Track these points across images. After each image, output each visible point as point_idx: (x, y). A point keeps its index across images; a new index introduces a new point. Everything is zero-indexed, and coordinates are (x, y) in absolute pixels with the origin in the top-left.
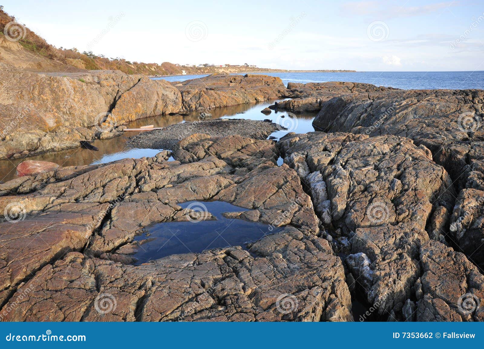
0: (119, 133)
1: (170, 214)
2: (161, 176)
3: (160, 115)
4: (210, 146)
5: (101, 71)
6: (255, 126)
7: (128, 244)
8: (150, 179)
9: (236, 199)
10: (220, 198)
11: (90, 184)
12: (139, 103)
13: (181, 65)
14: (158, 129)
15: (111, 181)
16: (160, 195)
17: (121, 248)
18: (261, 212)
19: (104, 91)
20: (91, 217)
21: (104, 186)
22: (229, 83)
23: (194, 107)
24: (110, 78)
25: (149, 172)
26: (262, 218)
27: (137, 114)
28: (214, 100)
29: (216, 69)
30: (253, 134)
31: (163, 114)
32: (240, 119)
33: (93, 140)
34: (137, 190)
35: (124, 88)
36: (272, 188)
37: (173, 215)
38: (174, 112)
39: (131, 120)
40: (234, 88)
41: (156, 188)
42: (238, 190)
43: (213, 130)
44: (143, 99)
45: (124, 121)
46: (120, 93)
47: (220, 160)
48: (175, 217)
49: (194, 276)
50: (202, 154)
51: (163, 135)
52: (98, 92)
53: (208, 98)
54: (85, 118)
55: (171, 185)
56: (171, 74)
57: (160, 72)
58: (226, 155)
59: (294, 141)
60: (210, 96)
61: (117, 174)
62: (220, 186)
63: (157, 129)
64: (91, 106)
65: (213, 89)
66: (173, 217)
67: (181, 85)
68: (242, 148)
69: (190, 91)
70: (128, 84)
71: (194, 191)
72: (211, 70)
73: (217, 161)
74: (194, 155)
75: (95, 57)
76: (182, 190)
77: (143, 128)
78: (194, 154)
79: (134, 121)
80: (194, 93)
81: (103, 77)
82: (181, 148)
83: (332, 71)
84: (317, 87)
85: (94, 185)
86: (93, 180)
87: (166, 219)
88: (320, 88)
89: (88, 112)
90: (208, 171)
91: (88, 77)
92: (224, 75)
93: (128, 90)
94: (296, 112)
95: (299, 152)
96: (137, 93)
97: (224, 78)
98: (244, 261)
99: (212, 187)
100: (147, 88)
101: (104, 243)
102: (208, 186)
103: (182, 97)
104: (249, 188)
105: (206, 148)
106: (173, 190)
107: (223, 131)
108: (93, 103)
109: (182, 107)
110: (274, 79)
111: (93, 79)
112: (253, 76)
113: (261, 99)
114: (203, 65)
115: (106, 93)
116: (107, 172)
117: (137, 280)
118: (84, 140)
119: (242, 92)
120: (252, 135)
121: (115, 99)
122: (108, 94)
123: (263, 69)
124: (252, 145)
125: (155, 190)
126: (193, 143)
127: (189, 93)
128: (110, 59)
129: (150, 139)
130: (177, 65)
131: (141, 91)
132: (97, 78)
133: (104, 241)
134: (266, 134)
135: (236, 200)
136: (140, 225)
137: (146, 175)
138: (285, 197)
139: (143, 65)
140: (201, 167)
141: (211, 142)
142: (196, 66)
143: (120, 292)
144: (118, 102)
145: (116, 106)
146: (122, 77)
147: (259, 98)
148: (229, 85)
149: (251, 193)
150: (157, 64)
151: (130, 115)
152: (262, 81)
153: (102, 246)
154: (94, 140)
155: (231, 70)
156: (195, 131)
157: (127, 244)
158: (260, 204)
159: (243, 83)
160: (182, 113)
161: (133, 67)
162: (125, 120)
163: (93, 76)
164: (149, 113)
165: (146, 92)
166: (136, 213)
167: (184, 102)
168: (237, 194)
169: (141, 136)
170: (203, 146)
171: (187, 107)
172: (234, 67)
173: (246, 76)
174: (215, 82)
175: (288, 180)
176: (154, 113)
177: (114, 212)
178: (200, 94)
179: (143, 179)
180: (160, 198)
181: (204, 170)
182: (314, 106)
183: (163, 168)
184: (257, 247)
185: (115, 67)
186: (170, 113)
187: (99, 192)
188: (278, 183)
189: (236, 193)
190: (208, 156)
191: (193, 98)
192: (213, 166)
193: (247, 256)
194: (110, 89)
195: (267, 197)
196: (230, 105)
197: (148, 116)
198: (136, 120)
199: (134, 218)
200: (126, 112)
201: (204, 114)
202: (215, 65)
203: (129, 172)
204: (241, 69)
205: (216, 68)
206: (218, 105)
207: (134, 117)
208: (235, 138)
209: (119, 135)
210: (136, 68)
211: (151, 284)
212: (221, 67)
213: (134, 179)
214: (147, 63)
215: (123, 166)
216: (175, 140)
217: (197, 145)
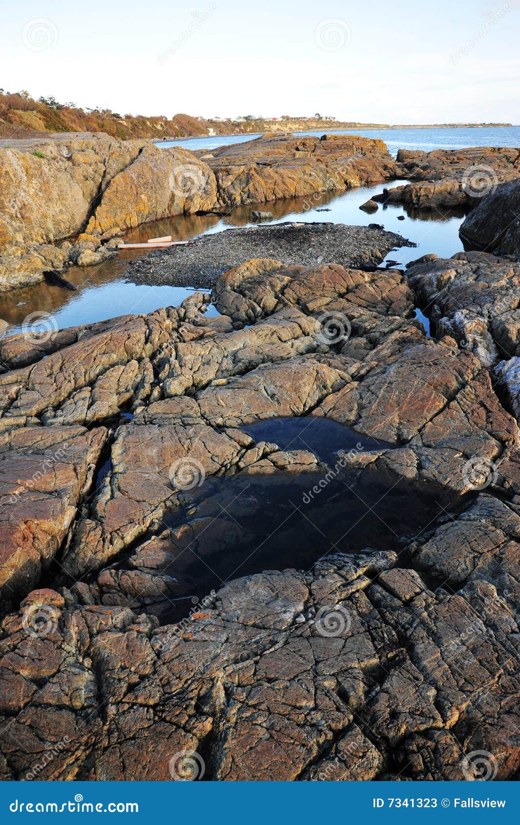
0: (110, 253)
1: (230, 457)
2: (200, 359)
3: (180, 215)
4: (284, 287)
5: (71, 135)
6: (356, 238)
7: (153, 537)
8: (181, 366)
9: (360, 417)
10: (326, 414)
11: (65, 379)
12: (142, 194)
13: (207, 117)
14: (180, 245)
15: (106, 370)
16: (204, 406)
17: (138, 549)
18: (419, 455)
19: (79, 172)
20: (72, 467)
21: (92, 384)
22: (294, 151)
23: (238, 199)
24: (88, 148)
25: (176, 348)
26: (424, 471)
27: (141, 215)
28: (273, 186)
29: (265, 126)
30: (355, 255)
31: (186, 214)
32: (324, 224)
33: (65, 269)
34: (156, 393)
35: (114, 166)
36: (435, 398)
37: (237, 459)
38: (205, 209)
39: (129, 226)
40: (305, 162)
41: (193, 385)
42: (361, 398)
43: (281, 247)
44: (149, 187)
45: (118, 229)
46: (108, 177)
47: (309, 318)
48: (242, 465)
49: (317, 663)
50: (270, 301)
51: (190, 257)
52: (69, 176)
53: (262, 182)
54: (50, 225)
55: (224, 381)
56: (190, 135)
57: (170, 131)
58: (318, 305)
59: (446, 277)
60: (266, 177)
61: (115, 356)
62: (325, 387)
63: (177, 245)
64: (59, 203)
65: (269, 165)
66: (238, 462)
67: (211, 156)
68: (348, 291)
69: (230, 169)
70: (121, 159)
71: (273, 396)
72: (258, 126)
73: (305, 320)
74: (255, 304)
75: (60, 108)
76: (248, 393)
77: (153, 243)
78: (255, 301)
79: (135, 228)
80: (237, 172)
81: (76, 146)
82: (229, 288)
83: (469, 125)
84: (452, 158)
85: (73, 381)
86: (70, 368)
87: (224, 468)
88: (456, 160)
89: (54, 213)
90: (290, 343)
91: (50, 148)
92: (284, 137)
93: (122, 171)
94: (423, 208)
95: (471, 309)
96: (139, 176)
97: (286, 142)
98: (415, 602)
99: (307, 389)
100: (155, 166)
101: (104, 540)
102: (300, 386)
103: (218, 181)
104: (387, 395)
105: (278, 289)
106: (229, 392)
107: (299, 250)
108: (61, 197)
109: (218, 200)
110: (372, 143)
111: (59, 151)
112: (335, 138)
113: (355, 181)
114: (244, 118)
115: (84, 176)
116: (96, 351)
117: (189, 682)
118: (49, 269)
119: (321, 171)
120: (354, 258)
121: (99, 188)
122: (87, 179)
123: (347, 123)
124: (367, 285)
125: (194, 391)
126: (252, 278)
127: (228, 172)
128: (86, 111)
129: (167, 267)
130: (199, 119)
131: (145, 171)
132: (65, 148)
133: (103, 533)
134: (379, 254)
135: (361, 420)
136: (171, 486)
137: (171, 357)
138: (465, 420)
139: (142, 120)
140: (275, 336)
141: (287, 279)
142: (232, 120)
143: (155, 722)
144: (105, 194)
145: (103, 201)
146: (110, 145)
147: (352, 181)
148: (294, 155)
149: (392, 406)
150: (166, 118)
151: (128, 218)
152: (352, 147)
153: (100, 547)
154: (67, 267)
155: (291, 126)
156: (248, 250)
157: (150, 539)
158: (410, 433)
159: (318, 152)
160: (218, 211)
161: (124, 123)
162: (119, 226)
163: (58, 146)
164: (160, 211)
165: (153, 173)
166: (161, 454)
167: (221, 191)
168: (361, 407)
169: (152, 260)
170: (273, 286)
171: (227, 199)
172: (297, 120)
173: (324, 138)
174: (270, 150)
175: (466, 378)
176: (170, 212)
177: (117, 450)
178: (248, 174)
179: (167, 366)
180: (205, 413)
181: (281, 341)
182: (456, 198)
183: (201, 337)
184: (431, 555)
185: (95, 126)
186: (197, 210)
187: (83, 396)
188: (446, 385)
189: (358, 404)
190: (281, 305)
191: (237, 183)
192: (299, 332)
193: (418, 590)
194: (90, 170)
195: (426, 419)
196: (301, 194)
197: (159, 217)
198: (138, 226)
199: (159, 466)
200: (121, 212)
201: (260, 214)
202: (264, 117)
203: (138, 349)
204: (309, 124)
205: (266, 122)
206: (280, 195)
207: (135, 221)
208: (333, 271)
209: (112, 258)
210: (130, 126)
211: (222, 694)
212: (274, 121)
213: (149, 366)
214: (148, 116)
215: (125, 338)
216: (214, 268)
217: (260, 283)
